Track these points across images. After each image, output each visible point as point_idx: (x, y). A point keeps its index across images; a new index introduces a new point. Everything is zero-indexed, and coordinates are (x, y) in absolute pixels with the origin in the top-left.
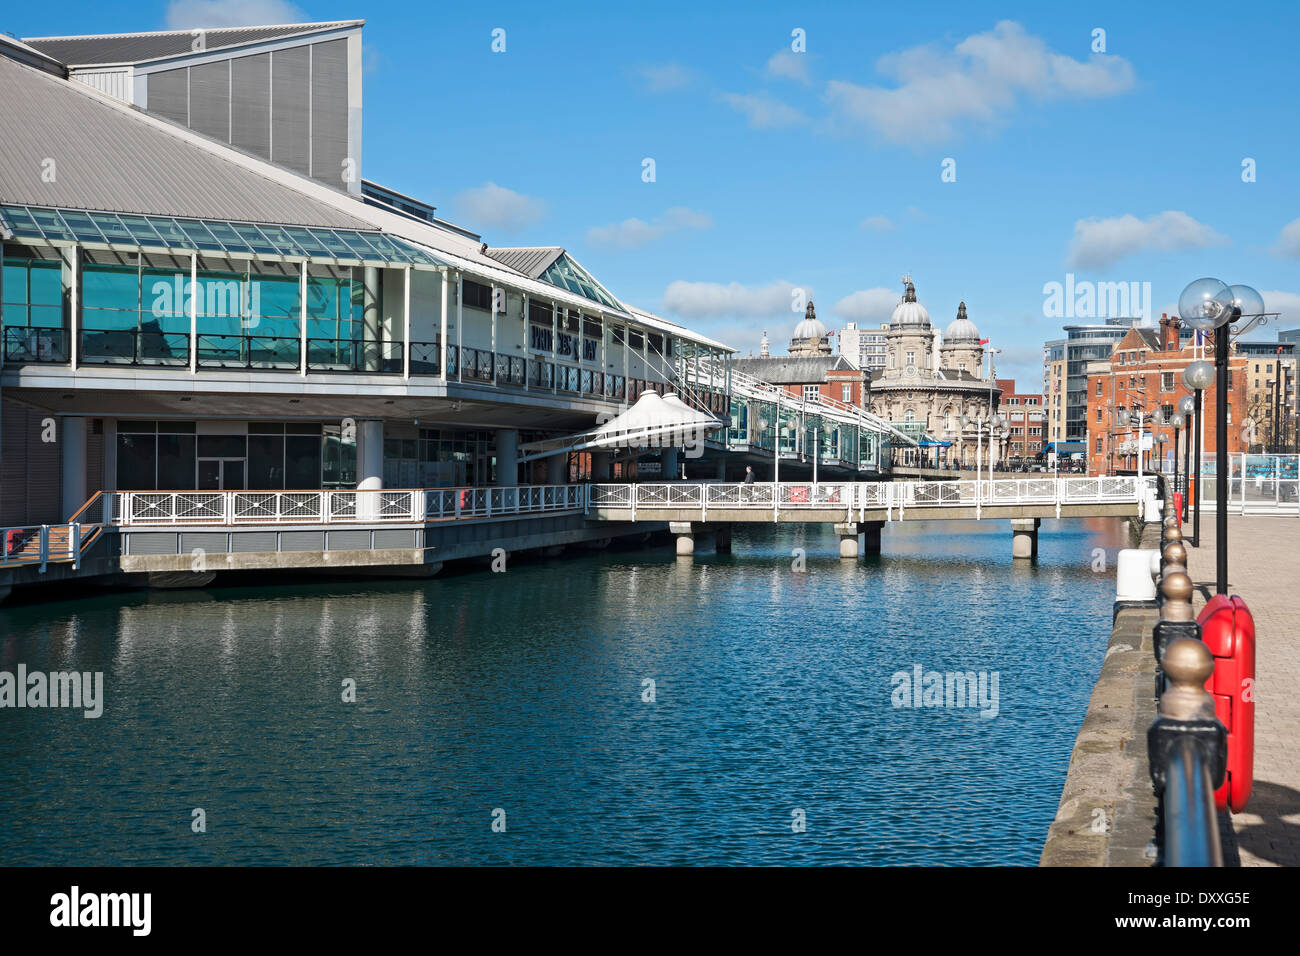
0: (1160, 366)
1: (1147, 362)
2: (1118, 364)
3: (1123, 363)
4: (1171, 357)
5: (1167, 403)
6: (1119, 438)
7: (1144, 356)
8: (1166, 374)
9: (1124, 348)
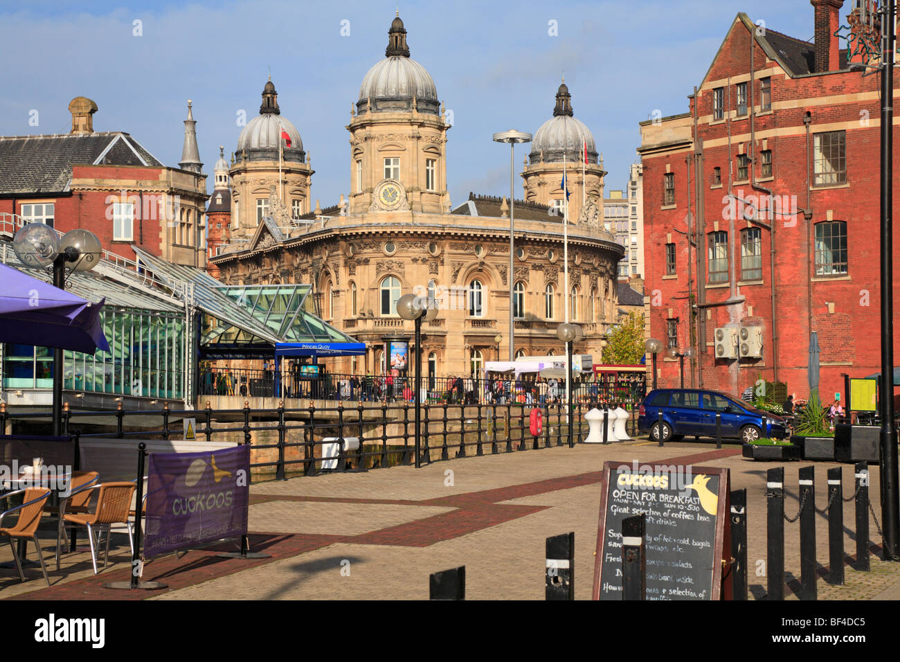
0: (808, 117)
1: (776, 106)
2: (710, 119)
3: (721, 117)
4: (837, 90)
5: (830, 216)
6: (714, 315)
7: (767, 90)
8: (825, 136)
9: (720, 78)
